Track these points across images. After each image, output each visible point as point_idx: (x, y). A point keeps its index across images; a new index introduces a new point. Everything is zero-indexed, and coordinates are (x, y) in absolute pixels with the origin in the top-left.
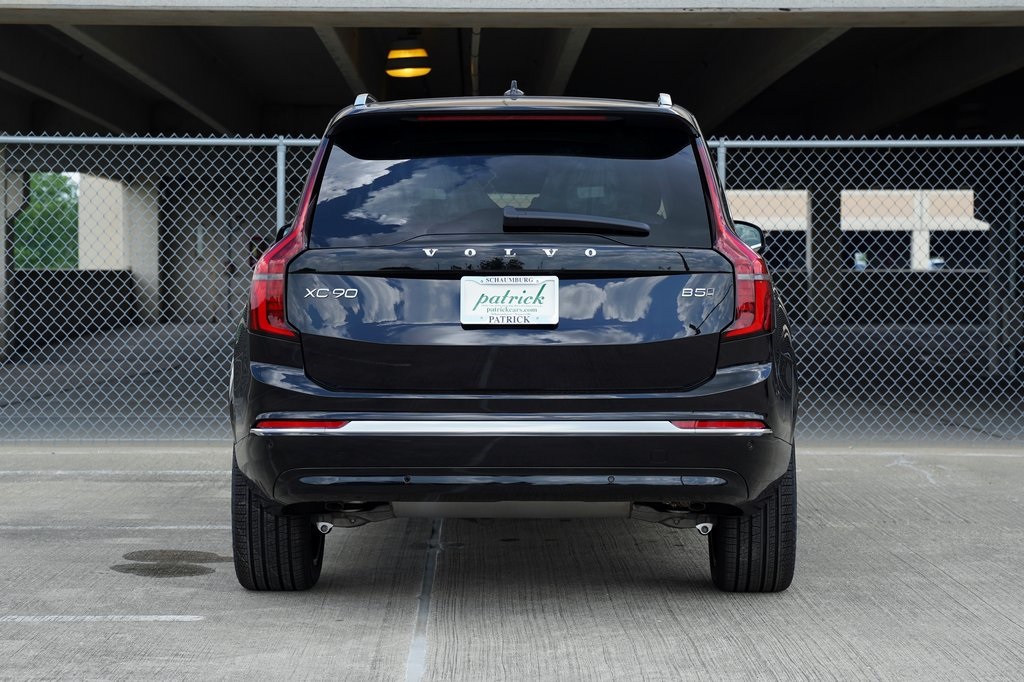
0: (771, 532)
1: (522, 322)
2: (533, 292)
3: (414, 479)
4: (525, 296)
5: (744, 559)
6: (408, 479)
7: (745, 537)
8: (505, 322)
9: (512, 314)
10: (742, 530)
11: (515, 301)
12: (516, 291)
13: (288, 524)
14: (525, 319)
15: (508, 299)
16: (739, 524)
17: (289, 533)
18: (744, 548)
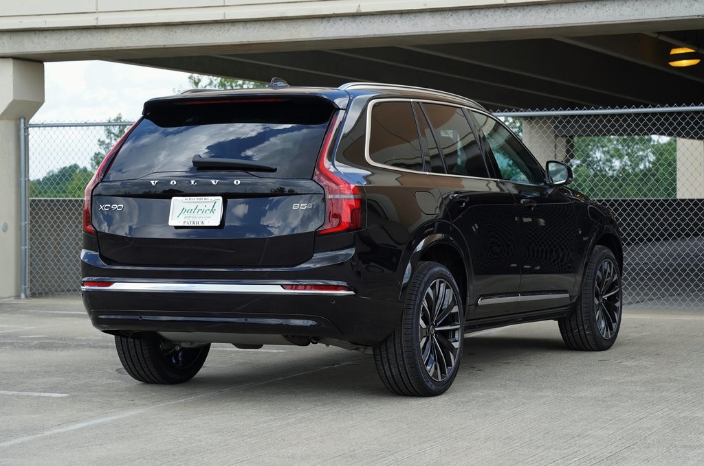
0: (399, 358)
1: (200, 224)
2: (210, 206)
3: (144, 318)
4: (206, 209)
5: (389, 374)
6: (141, 318)
7: (385, 360)
8: (192, 225)
9: (196, 220)
10: (383, 355)
11: (200, 212)
12: (201, 206)
13: (140, 344)
14: (202, 223)
15: (197, 211)
16: (381, 352)
17: (141, 350)
18: (386, 367)
